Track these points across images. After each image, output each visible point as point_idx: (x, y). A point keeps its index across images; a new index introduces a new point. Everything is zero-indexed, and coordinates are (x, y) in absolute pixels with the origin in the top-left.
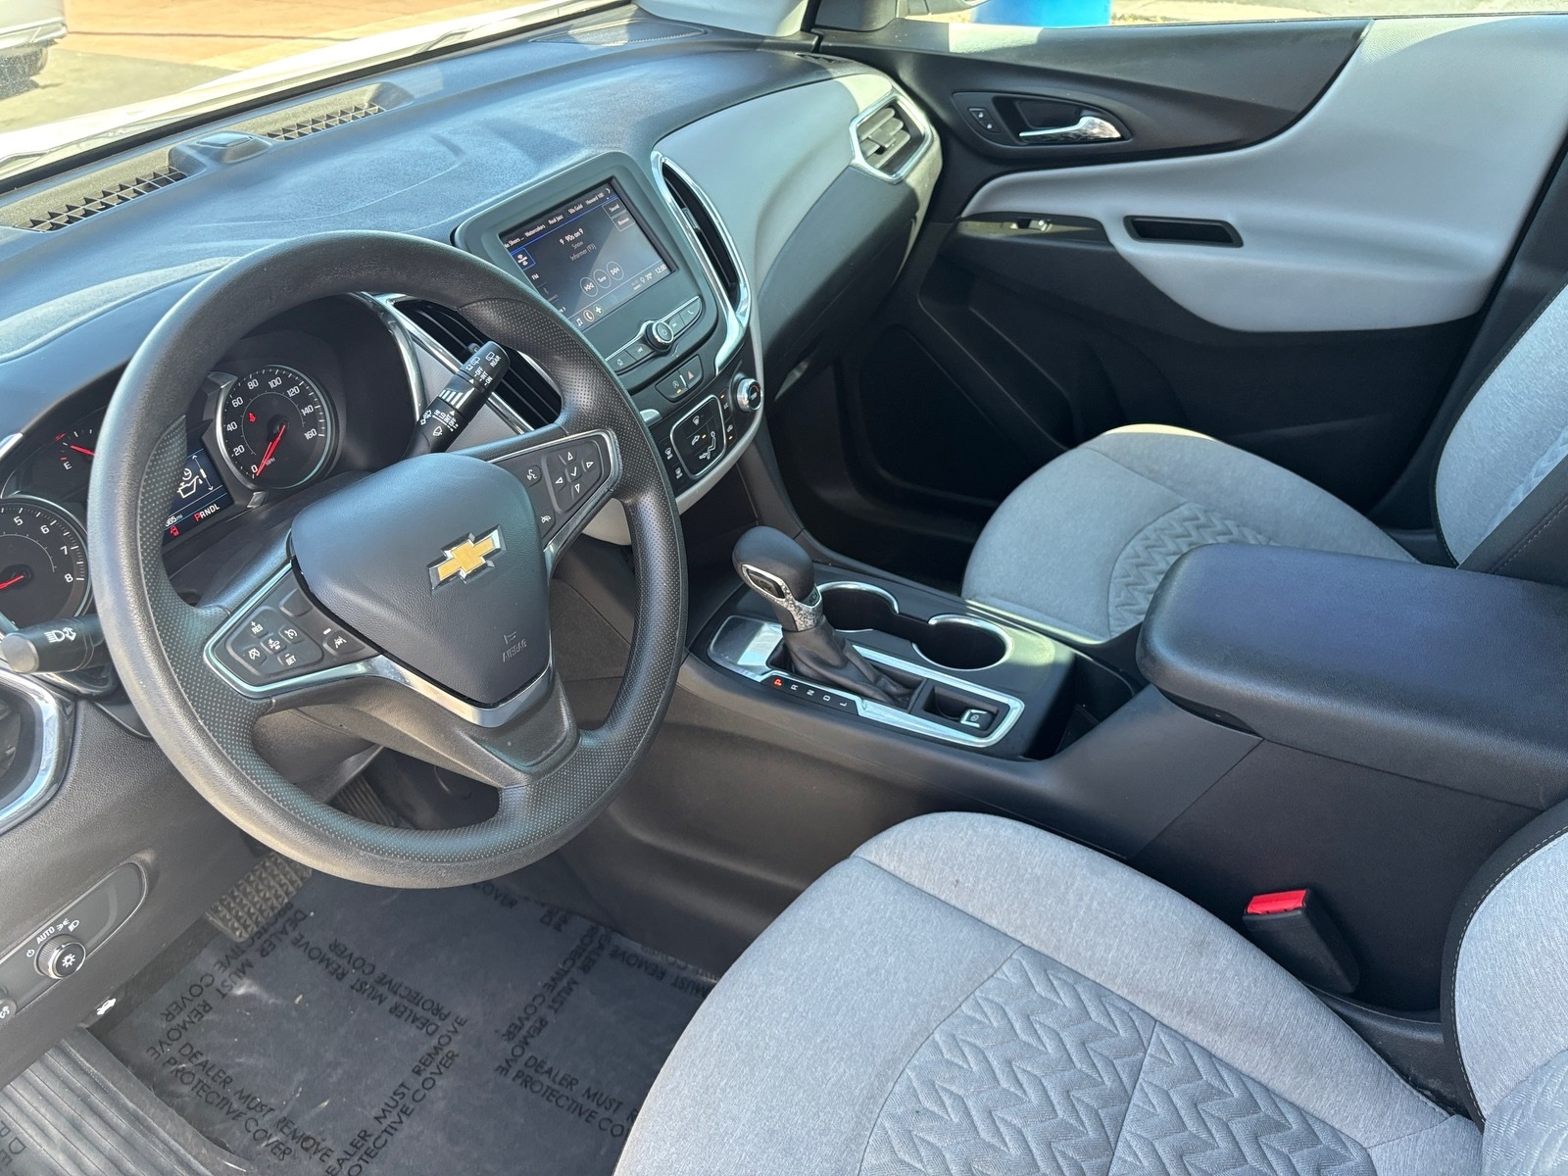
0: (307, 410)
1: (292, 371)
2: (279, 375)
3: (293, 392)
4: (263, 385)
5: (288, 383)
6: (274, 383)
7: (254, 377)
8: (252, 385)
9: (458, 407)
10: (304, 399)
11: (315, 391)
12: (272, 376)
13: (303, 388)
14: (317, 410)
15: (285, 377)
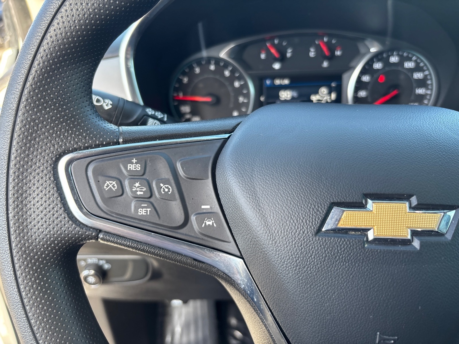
0: (420, 91)
1: (424, 62)
2: (416, 61)
3: (418, 76)
4: (401, 63)
5: (418, 69)
6: (409, 65)
7: (398, 55)
8: (394, 59)
10: (422, 83)
11: (433, 82)
12: (409, 59)
13: (426, 76)
14: (427, 94)
15: (417, 64)
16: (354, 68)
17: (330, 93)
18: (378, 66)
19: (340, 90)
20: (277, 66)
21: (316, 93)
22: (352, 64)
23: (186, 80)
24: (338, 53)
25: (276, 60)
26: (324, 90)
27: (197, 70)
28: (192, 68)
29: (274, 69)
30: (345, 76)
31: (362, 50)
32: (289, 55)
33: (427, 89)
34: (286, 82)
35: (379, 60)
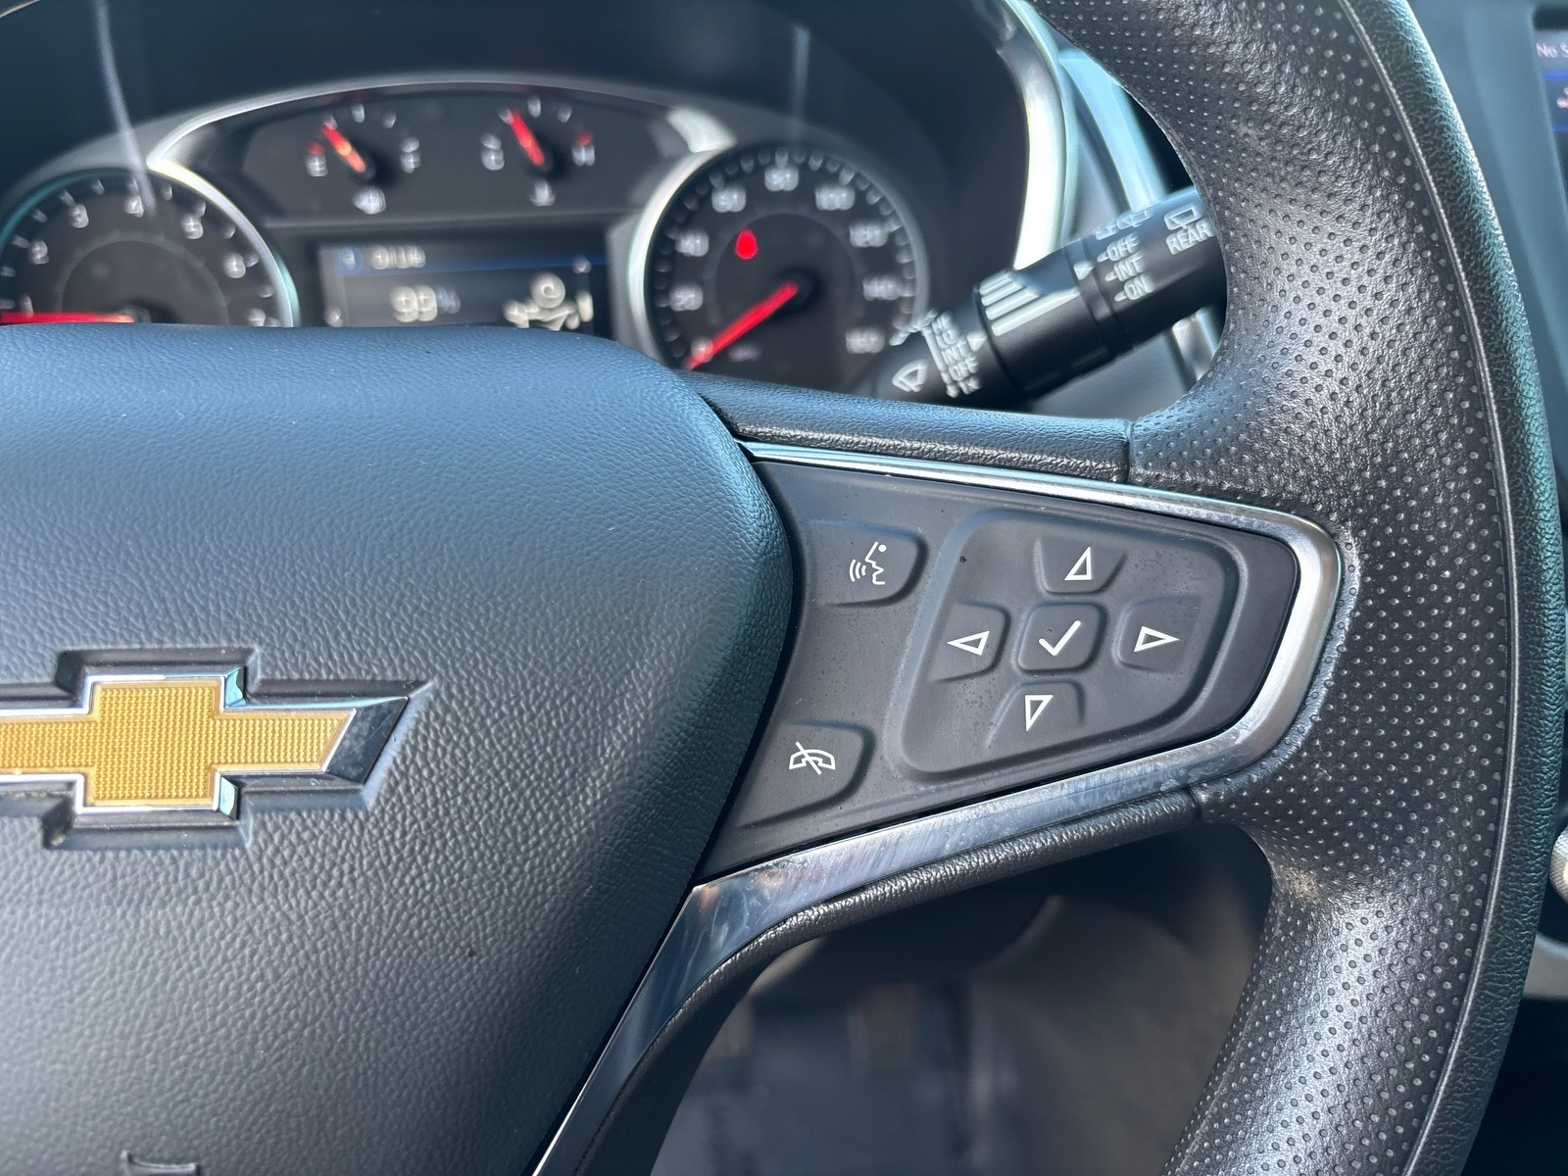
0: (880, 289)
1: (881, 190)
2: (853, 184)
3: (866, 235)
4: (805, 194)
5: (863, 211)
6: (833, 199)
7: (792, 164)
8: (781, 179)
9: (998, 330)
10: (882, 261)
11: (915, 255)
12: (831, 179)
13: (892, 236)
14: (901, 299)
15: (860, 197)
16: (640, 207)
17: (571, 297)
18: (728, 200)
19: (602, 286)
20: (371, 202)
21: (524, 296)
22: (636, 195)
23: (40, 252)
24: (584, 156)
25: (361, 182)
26: (549, 288)
27: (81, 217)
28: (56, 209)
29: (360, 213)
30: (615, 236)
31: (666, 146)
32: (410, 163)
33: (903, 281)
34: (414, 257)
35: (729, 182)
